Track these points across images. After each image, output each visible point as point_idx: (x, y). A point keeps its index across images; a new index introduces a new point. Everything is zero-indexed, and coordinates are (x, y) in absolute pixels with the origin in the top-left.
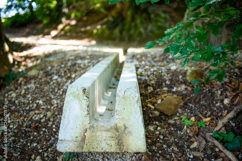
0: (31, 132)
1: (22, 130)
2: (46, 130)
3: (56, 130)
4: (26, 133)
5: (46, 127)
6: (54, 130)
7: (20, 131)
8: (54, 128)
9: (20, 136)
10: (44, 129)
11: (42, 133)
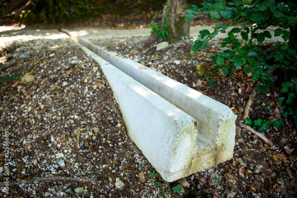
0: (89, 152)
1: (80, 153)
2: (103, 147)
3: (112, 146)
4: (86, 155)
5: (101, 144)
6: (111, 145)
7: (78, 154)
8: (110, 144)
9: (83, 160)
10: (100, 147)
11: (100, 151)
